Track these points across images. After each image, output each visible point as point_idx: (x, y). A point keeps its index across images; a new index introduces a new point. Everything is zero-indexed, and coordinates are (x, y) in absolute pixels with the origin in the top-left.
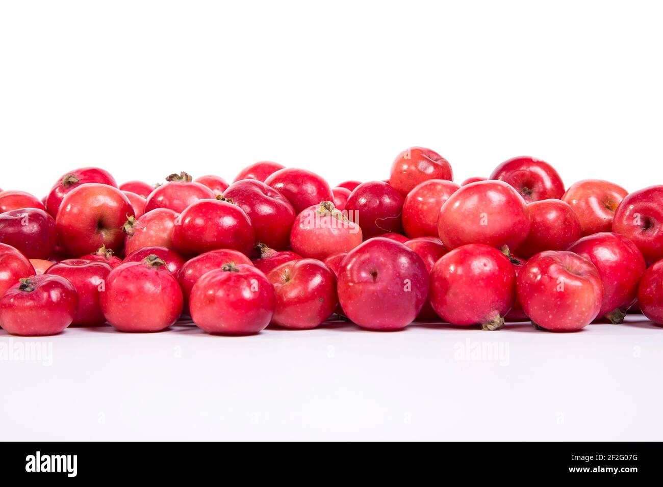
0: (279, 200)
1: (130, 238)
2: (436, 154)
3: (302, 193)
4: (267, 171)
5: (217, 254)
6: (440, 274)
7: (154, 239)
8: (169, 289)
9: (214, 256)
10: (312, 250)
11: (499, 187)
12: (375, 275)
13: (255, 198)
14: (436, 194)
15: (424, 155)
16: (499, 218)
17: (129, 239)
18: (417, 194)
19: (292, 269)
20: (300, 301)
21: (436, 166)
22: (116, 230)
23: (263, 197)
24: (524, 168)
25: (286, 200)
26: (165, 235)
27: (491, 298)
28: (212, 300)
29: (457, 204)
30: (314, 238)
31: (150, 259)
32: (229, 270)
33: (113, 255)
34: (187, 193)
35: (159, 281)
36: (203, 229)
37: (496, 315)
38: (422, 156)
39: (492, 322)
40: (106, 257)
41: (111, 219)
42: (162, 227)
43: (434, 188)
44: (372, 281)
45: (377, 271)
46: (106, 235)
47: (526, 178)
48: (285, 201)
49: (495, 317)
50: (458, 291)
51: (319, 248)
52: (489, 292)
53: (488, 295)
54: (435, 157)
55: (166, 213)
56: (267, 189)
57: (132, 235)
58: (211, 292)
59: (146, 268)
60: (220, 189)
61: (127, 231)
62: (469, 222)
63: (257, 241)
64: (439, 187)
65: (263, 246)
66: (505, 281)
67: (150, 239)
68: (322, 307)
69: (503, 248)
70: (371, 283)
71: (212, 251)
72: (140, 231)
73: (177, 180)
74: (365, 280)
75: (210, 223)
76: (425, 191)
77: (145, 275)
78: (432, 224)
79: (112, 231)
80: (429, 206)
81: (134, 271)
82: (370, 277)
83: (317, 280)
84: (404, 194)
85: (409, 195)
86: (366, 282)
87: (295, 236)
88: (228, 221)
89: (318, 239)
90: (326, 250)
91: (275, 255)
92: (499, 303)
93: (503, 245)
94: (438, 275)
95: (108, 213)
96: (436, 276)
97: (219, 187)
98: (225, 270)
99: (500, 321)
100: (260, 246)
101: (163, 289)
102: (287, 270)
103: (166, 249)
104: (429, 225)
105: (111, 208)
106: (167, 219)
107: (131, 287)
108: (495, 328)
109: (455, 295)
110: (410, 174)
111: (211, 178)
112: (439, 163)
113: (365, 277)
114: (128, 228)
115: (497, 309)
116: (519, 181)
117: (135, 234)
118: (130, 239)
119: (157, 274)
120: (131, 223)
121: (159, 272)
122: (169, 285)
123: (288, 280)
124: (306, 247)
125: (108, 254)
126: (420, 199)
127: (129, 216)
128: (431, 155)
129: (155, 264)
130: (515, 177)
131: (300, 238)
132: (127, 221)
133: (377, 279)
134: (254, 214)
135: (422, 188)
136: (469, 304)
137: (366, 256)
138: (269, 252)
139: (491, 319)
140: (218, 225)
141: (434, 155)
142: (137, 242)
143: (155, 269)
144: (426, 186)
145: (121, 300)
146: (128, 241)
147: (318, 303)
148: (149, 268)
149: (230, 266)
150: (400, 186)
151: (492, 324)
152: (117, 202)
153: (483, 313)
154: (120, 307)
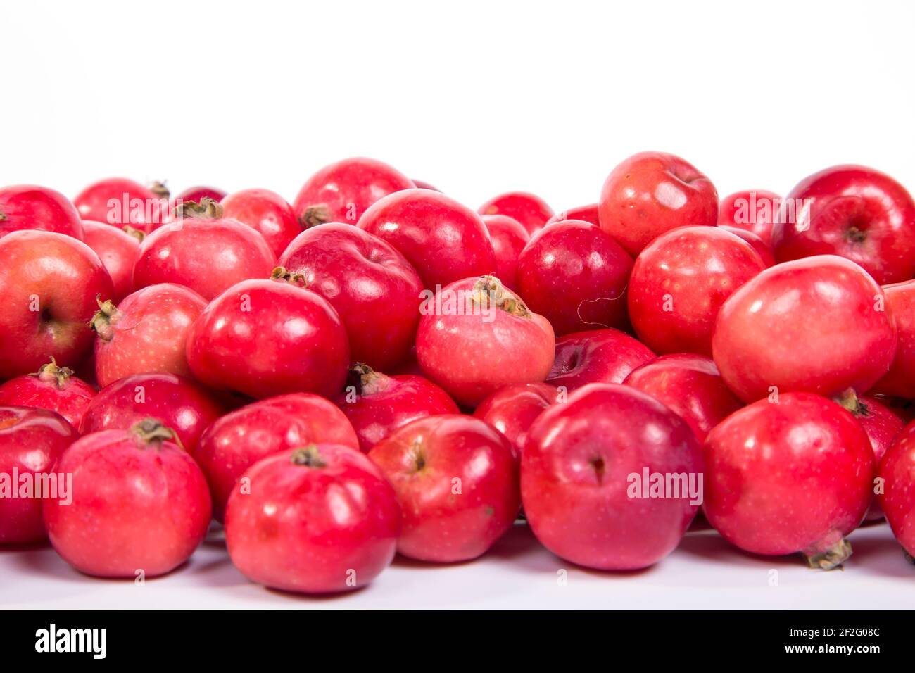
0: (394, 267)
1: (104, 343)
2: (689, 167)
3: (434, 245)
4: (362, 181)
5: (278, 410)
6: (727, 459)
7: (152, 353)
8: (183, 493)
9: (275, 415)
10: (461, 376)
11: (843, 276)
12: (598, 464)
13: (349, 267)
14: (699, 261)
15: (669, 173)
16: (842, 341)
17: (104, 349)
18: (658, 257)
19: (430, 439)
20: (445, 511)
21: (690, 193)
22: (78, 324)
23: (364, 265)
24: (851, 191)
25: (407, 265)
26: (173, 345)
27: (831, 512)
28: (270, 529)
29: (756, 306)
30: (465, 354)
31: (143, 429)
32: (307, 464)
33: (71, 376)
34: (214, 246)
35: (163, 479)
36: (248, 346)
37: (838, 542)
38: (663, 173)
39: (827, 555)
40: (58, 384)
41: (67, 304)
42: (166, 328)
43: (694, 248)
44: (594, 479)
45: (605, 458)
46: (58, 336)
47: (856, 212)
48: (404, 269)
49: (834, 545)
50: (764, 497)
51: (475, 374)
52: (828, 499)
53: (826, 505)
54: (688, 173)
55: (175, 296)
56: (370, 243)
57: (109, 340)
58: (269, 510)
59: (137, 447)
60: (275, 219)
61: (99, 330)
62: (784, 349)
63: (353, 361)
64: (703, 246)
65: (366, 371)
66: (857, 474)
67: (143, 352)
68: (491, 525)
69: (844, 393)
70: (591, 485)
71: (270, 402)
72: (125, 335)
73: (195, 215)
74: (580, 477)
75: (262, 336)
76: (677, 252)
77: (134, 465)
78: (689, 319)
79: (70, 327)
80: (685, 285)
81: (111, 458)
82: (590, 469)
83: (480, 464)
84: (633, 251)
85: (644, 255)
86: (581, 483)
87: (427, 345)
88: (297, 327)
89: (472, 355)
90: (487, 378)
91: (389, 388)
92: (844, 518)
93: (846, 388)
94: (722, 460)
95: (62, 294)
96: (718, 461)
97: (272, 214)
98: (297, 463)
99: (845, 552)
100: (359, 369)
101: (173, 494)
102: (420, 439)
103: (174, 380)
104: (684, 322)
105: (66, 283)
106: (177, 311)
107: (107, 489)
108: (834, 565)
109: (759, 504)
110: (641, 210)
111: (258, 196)
112: (694, 186)
113: (581, 472)
114: (100, 325)
115: (839, 528)
116: (842, 217)
117: (114, 338)
118: (106, 346)
119: (159, 461)
120: (105, 316)
121: (164, 457)
122: (183, 483)
123: (421, 464)
124: (448, 368)
125: (61, 378)
126: (664, 266)
127: (103, 300)
128: (679, 168)
129: (156, 439)
130: (836, 210)
131: (436, 351)
132: (99, 312)
133: (605, 478)
134: (345, 301)
135: (669, 245)
136: (786, 524)
137: (581, 424)
138: (378, 383)
139: (827, 548)
140: (278, 339)
141: (685, 168)
142: (118, 357)
143: (154, 450)
144: (677, 241)
145: (87, 519)
146: (100, 349)
147: (484, 515)
148: (142, 448)
149: (308, 455)
150: (622, 231)
151: (828, 557)
152: (79, 270)
153: (812, 538)
154: (84, 534)
